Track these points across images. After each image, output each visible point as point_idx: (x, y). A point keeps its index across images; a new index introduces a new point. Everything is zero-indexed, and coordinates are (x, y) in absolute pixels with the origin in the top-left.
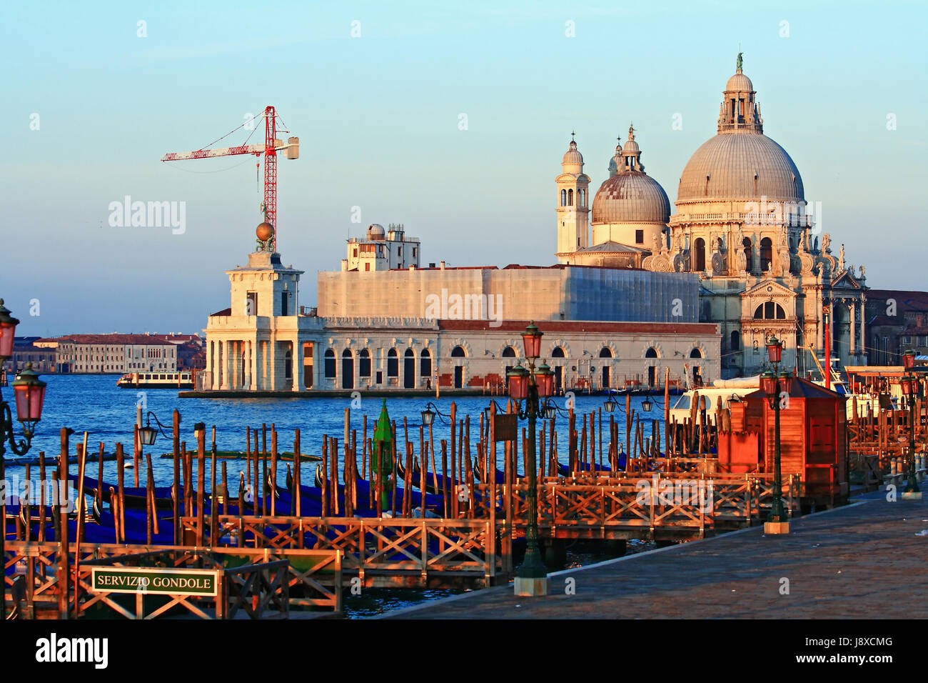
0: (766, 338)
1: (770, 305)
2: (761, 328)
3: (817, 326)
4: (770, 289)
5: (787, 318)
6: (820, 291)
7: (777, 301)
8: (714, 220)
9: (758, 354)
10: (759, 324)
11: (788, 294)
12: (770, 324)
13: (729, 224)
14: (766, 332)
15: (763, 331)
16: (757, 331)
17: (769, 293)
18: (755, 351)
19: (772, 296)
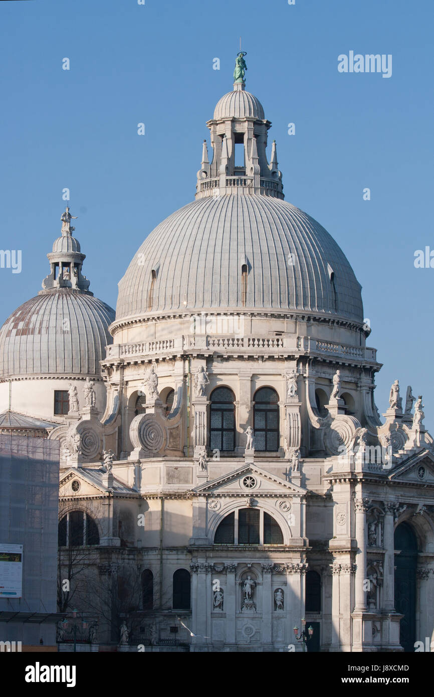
0: (242, 584)
1: (248, 515)
2: (228, 562)
3: (353, 559)
4: (249, 482)
5: (287, 542)
6: (359, 487)
7: (265, 506)
8: (161, 353)
9: (223, 616)
10: (224, 554)
11: (287, 492)
12: (247, 554)
13: (185, 357)
14: (240, 572)
15: (234, 569)
16: (220, 568)
17: (248, 491)
18: (217, 610)
19: (253, 498)
